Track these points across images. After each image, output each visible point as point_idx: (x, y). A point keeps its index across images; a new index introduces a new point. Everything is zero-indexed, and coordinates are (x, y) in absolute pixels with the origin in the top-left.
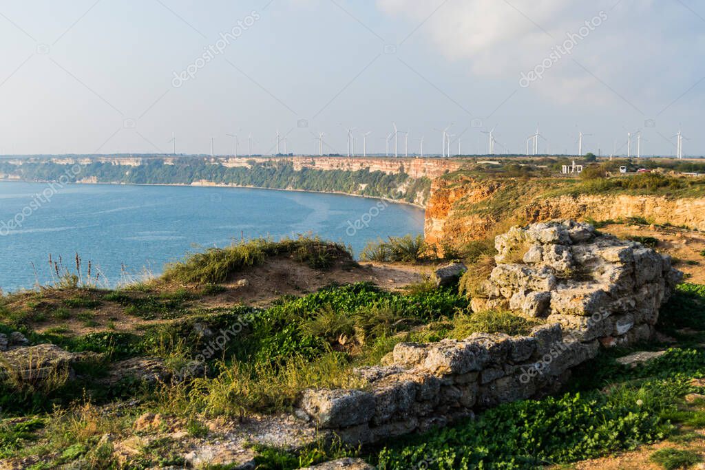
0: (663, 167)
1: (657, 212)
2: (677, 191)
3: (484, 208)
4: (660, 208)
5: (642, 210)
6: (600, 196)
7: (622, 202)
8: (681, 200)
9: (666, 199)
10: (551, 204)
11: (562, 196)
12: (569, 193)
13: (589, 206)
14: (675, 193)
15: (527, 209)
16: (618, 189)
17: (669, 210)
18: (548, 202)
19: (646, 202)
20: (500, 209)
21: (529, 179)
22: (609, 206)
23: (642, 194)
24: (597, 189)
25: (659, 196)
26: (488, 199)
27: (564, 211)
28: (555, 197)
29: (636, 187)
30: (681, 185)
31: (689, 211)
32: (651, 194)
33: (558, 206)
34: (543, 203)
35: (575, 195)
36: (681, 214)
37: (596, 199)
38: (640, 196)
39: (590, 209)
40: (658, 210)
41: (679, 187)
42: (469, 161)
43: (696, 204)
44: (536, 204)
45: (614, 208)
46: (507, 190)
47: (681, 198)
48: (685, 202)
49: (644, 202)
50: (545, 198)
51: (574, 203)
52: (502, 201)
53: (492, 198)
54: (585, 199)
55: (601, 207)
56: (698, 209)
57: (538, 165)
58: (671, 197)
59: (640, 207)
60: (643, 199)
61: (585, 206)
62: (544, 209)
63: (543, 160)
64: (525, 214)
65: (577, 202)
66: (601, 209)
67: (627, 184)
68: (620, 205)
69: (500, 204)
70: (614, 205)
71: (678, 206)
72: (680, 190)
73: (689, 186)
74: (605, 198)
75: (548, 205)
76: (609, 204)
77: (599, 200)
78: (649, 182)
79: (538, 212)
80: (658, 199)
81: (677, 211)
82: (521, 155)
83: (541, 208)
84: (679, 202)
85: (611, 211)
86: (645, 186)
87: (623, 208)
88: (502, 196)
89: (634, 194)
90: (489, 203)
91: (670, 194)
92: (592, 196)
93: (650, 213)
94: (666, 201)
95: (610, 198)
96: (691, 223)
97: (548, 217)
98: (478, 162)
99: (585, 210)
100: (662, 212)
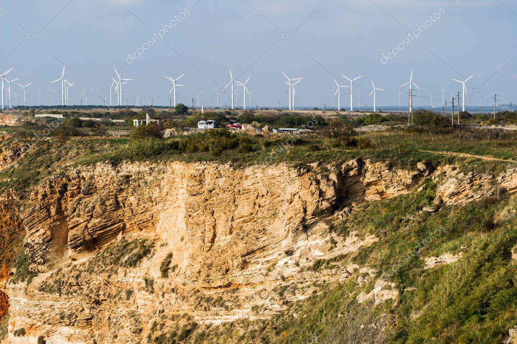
0: (259, 122)
1: (221, 184)
2: (247, 155)
3: (5, 180)
4: (223, 179)
5: (201, 182)
6: (148, 162)
7: (175, 172)
8: (251, 168)
9: (231, 166)
10: (84, 174)
11: (99, 164)
12: (107, 159)
13: (133, 177)
14: (244, 159)
15: (51, 182)
16: (171, 154)
17: (236, 181)
18: (79, 172)
19: (206, 171)
20: (26, 181)
21: (68, 139)
22: (159, 177)
23: (200, 160)
24: (144, 154)
25: (223, 162)
26: (13, 167)
27: (100, 184)
28: (88, 164)
29: (196, 149)
30: (254, 146)
31: (261, 184)
32: (212, 160)
33: (92, 177)
34: (73, 173)
35: (115, 162)
36: (251, 187)
37: (144, 167)
38: (198, 163)
39: (135, 181)
40: (221, 182)
41: (250, 150)
42: (26, 114)
43: (270, 174)
44: (63, 175)
45: (166, 180)
46: (38, 154)
47: (251, 165)
48: (256, 171)
49: (203, 171)
50: (75, 166)
51: (113, 173)
52: (29, 170)
53: (16, 166)
54: (128, 168)
55: (149, 179)
56: (273, 181)
57: (113, 119)
58: (239, 164)
59: (198, 178)
60: (203, 167)
61: (128, 177)
62: (74, 182)
63: (122, 113)
64: (47, 189)
65: (118, 172)
66: (149, 181)
67: (185, 146)
68: (172, 176)
69: (27, 174)
70: (165, 176)
71: (247, 177)
72: (251, 154)
73: (263, 148)
74: (154, 165)
75: (79, 177)
76: (159, 173)
77: (147, 168)
78: (213, 143)
79: (65, 186)
80: (221, 167)
81: (247, 184)
82: (101, 107)
83: (70, 180)
84: (248, 171)
85: (162, 184)
86: (207, 149)
87: (177, 180)
88: (30, 162)
89: (189, 161)
90: (13, 172)
91: (237, 160)
92: (137, 163)
93: (211, 187)
94: (231, 169)
95: (161, 166)
96: (264, 199)
97: (79, 193)
98: (36, 116)
99: (128, 182)
100: (227, 185)
